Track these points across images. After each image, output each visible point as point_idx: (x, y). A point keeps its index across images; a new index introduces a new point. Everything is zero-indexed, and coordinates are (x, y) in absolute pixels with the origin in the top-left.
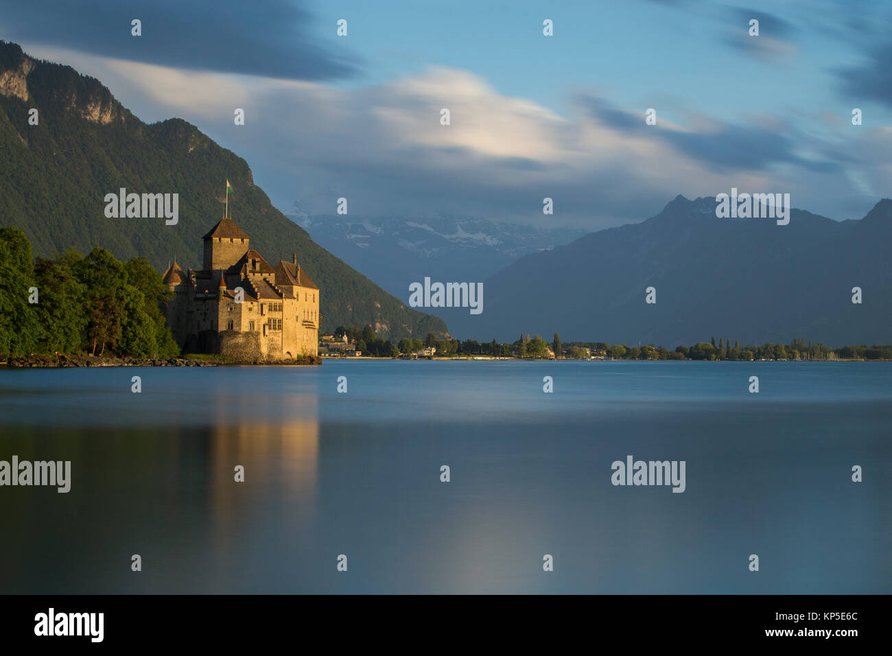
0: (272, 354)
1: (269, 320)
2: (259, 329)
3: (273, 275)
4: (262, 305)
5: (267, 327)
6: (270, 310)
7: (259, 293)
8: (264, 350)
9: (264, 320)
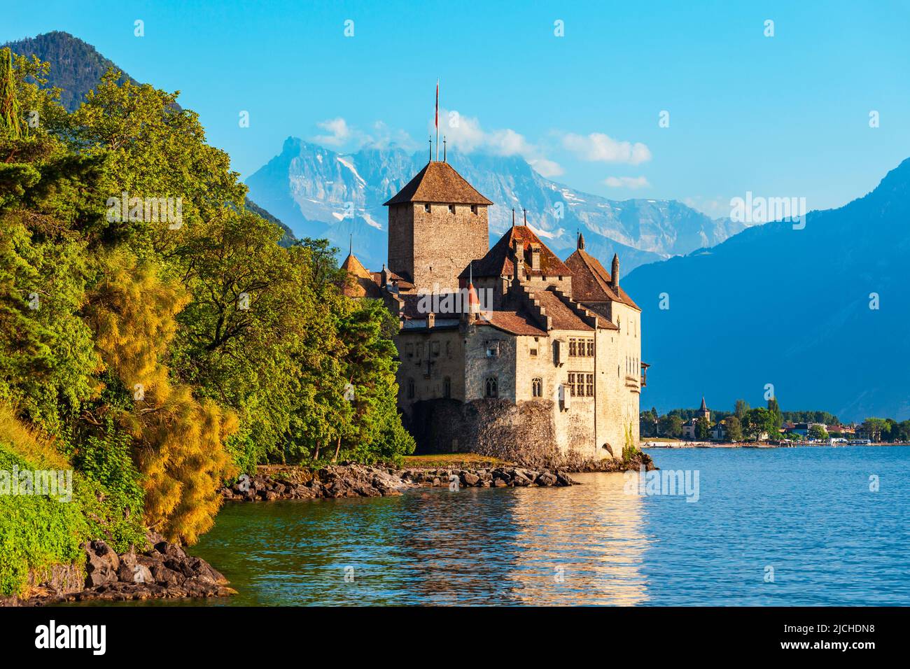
0: (576, 449)
1: (571, 376)
2: (552, 395)
3: (567, 280)
4: (556, 343)
5: (566, 392)
6: (572, 353)
7: (550, 319)
8: (562, 441)
9: (562, 376)
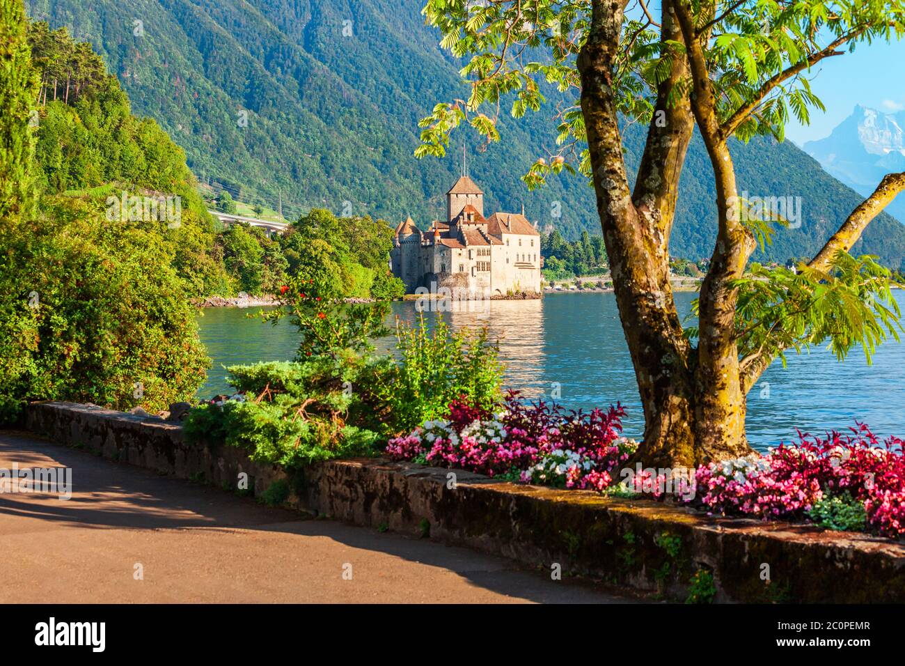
1: (478, 263)
2: (468, 271)
3: (486, 225)
4: (470, 251)
5: (475, 269)
6: (478, 255)
7: (468, 241)
9: (473, 263)
